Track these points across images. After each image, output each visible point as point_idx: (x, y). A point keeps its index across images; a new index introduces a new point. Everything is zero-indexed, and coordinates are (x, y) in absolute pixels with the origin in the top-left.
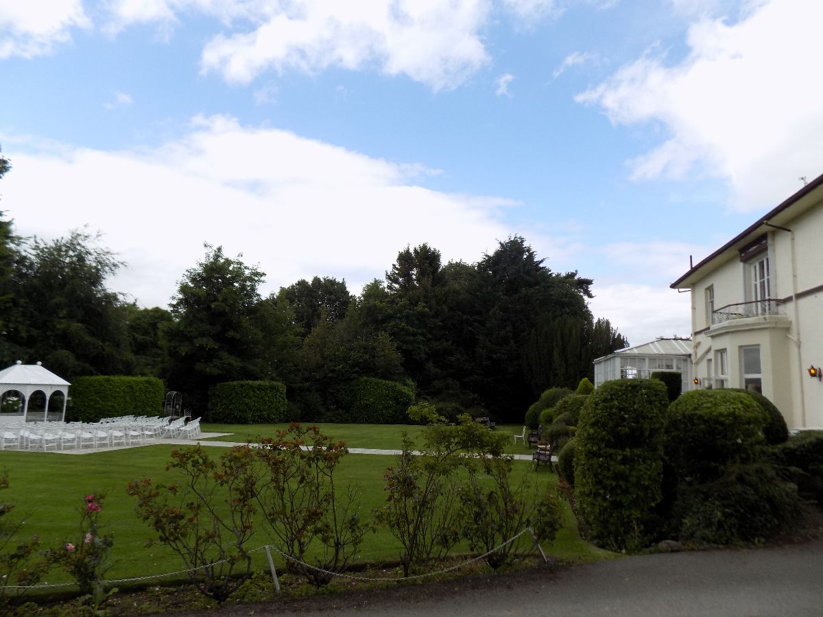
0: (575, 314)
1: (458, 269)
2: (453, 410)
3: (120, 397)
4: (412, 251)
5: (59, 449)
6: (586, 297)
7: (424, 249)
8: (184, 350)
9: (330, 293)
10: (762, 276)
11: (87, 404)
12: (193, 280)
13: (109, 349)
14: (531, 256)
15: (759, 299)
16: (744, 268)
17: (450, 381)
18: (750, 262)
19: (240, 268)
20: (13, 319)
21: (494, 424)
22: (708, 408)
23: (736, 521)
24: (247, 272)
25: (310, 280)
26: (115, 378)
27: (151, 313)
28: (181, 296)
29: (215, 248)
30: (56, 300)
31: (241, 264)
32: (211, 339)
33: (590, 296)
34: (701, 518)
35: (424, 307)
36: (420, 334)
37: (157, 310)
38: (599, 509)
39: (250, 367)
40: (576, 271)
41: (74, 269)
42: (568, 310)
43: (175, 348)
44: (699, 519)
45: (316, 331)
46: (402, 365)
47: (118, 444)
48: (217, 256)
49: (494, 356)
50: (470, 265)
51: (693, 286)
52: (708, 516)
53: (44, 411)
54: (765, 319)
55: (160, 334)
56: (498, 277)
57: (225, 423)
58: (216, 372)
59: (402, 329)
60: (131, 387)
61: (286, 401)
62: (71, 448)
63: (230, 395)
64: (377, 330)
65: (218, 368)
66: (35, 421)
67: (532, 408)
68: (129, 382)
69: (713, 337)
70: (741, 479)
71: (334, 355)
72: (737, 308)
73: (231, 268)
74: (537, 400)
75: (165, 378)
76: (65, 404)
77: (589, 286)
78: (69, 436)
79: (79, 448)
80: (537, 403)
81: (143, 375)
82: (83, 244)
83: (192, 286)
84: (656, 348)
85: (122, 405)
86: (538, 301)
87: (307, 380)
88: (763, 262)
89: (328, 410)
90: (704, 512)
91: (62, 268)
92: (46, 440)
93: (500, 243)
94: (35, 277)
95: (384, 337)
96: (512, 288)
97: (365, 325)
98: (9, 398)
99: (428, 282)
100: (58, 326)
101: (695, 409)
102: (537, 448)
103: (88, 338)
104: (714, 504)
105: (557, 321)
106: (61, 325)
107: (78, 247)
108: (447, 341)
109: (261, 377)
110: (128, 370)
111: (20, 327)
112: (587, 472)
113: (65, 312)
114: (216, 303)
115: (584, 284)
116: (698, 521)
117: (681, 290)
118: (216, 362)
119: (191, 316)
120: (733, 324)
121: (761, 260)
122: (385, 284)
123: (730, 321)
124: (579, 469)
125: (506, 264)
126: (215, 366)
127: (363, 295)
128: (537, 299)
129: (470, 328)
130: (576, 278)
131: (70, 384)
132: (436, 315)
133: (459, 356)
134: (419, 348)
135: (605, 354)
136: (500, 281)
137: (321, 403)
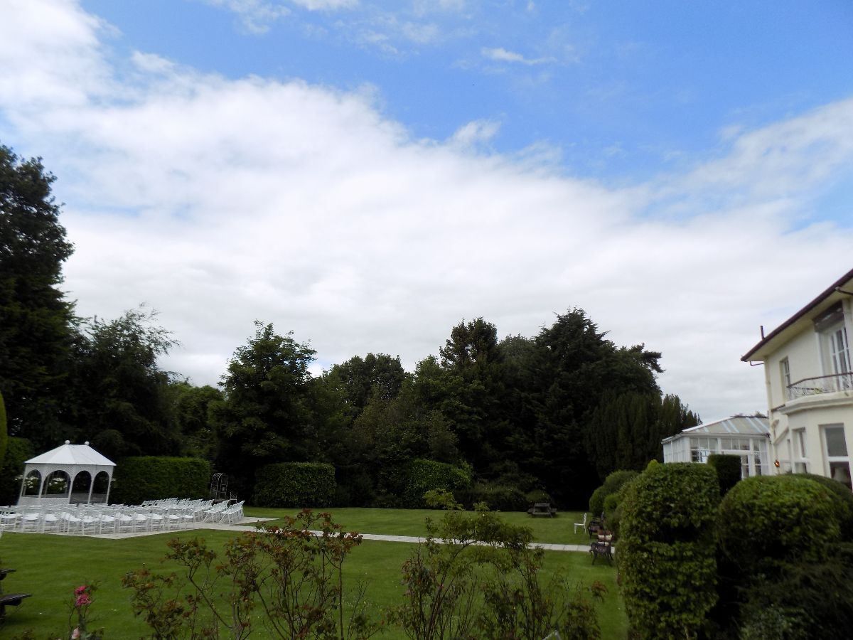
0: (641, 390)
1: (517, 344)
2: (512, 495)
3: (165, 478)
4: (466, 325)
5: (97, 533)
6: (654, 372)
7: (480, 323)
8: (231, 429)
9: (384, 371)
10: (841, 346)
11: (132, 486)
12: (244, 358)
13: (155, 428)
14: (592, 329)
15: (840, 372)
16: (820, 339)
17: (508, 463)
18: (826, 332)
19: (290, 345)
20: (66, 398)
21: (554, 510)
22: (769, 496)
23: (805, 633)
24: (298, 349)
25: (364, 357)
26: (162, 459)
27: (202, 392)
28: (230, 375)
29: (266, 325)
30: (107, 380)
31: (291, 341)
32: (259, 419)
33: (659, 371)
34: (763, 627)
35: (479, 384)
36: (476, 413)
37: (207, 389)
38: (645, 612)
39: (299, 448)
40: (643, 344)
41: (127, 348)
42: (633, 386)
43: (223, 427)
44: (761, 629)
45: (368, 410)
46: (457, 445)
47: (157, 529)
48: (268, 334)
49: (555, 436)
50: (528, 339)
51: (766, 358)
52: (771, 626)
53: (88, 492)
54: (847, 394)
55: (209, 413)
56: (557, 353)
57: (272, 507)
58: (262, 452)
59: (457, 407)
60: (177, 468)
61: (335, 485)
62: (110, 532)
63: (277, 478)
64: (430, 408)
65: (265, 449)
66: (78, 503)
67: (596, 492)
68: (175, 463)
69: (789, 415)
70: (806, 582)
71: (386, 435)
72: (814, 383)
73: (281, 346)
74: (601, 484)
75: (212, 459)
76: (109, 486)
77: (658, 360)
78: (109, 519)
79: (117, 532)
80: (601, 487)
81: (190, 455)
82: (137, 323)
83: (242, 364)
84: (729, 426)
85: (167, 487)
86: (600, 377)
87: (356, 461)
88: (840, 332)
89: (379, 493)
90: (766, 620)
91: (116, 348)
92: (85, 523)
93: (559, 316)
94: (89, 356)
95: (436, 416)
96: (572, 364)
97: (419, 404)
98: (55, 479)
99: (483, 358)
100: (108, 406)
101: (755, 497)
102: (597, 538)
103: (136, 418)
104: (778, 611)
105: (621, 397)
106: (111, 405)
107: (134, 327)
108: (504, 420)
109: (309, 458)
110: (175, 450)
111: (73, 407)
112: (630, 568)
113: (115, 391)
114: (265, 382)
115: (652, 357)
116: (759, 631)
117: (753, 363)
118: (263, 442)
119: (240, 395)
120: (811, 401)
121: (838, 330)
122: (439, 360)
123: (806, 396)
124: (623, 564)
125: (565, 338)
126: (262, 447)
127: (417, 372)
128: (599, 375)
129: (529, 407)
130: (643, 351)
131: (115, 465)
132: (492, 393)
133: (517, 436)
134: (475, 427)
135: (674, 433)
136: (560, 356)
137: (372, 486)
